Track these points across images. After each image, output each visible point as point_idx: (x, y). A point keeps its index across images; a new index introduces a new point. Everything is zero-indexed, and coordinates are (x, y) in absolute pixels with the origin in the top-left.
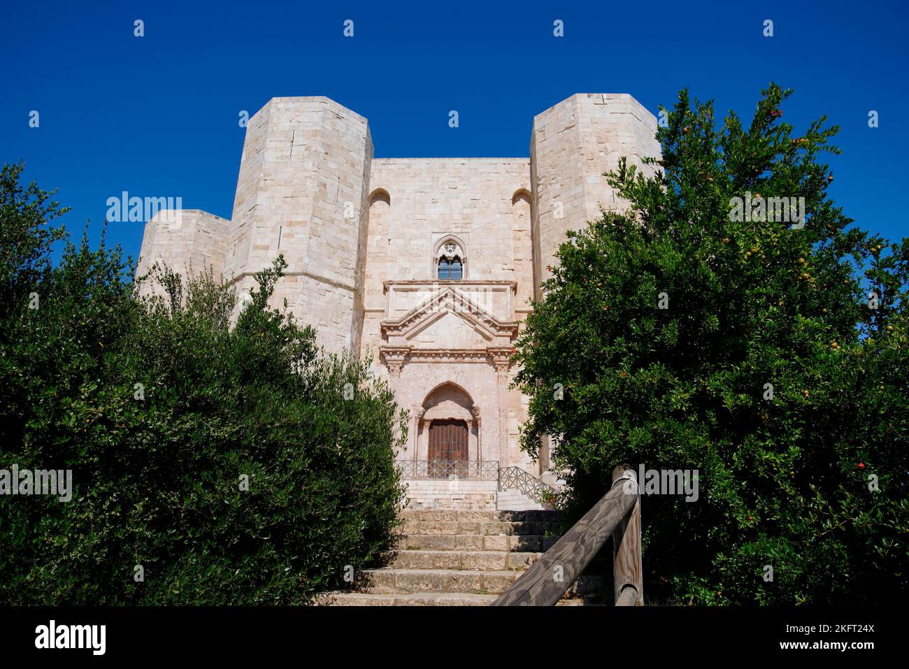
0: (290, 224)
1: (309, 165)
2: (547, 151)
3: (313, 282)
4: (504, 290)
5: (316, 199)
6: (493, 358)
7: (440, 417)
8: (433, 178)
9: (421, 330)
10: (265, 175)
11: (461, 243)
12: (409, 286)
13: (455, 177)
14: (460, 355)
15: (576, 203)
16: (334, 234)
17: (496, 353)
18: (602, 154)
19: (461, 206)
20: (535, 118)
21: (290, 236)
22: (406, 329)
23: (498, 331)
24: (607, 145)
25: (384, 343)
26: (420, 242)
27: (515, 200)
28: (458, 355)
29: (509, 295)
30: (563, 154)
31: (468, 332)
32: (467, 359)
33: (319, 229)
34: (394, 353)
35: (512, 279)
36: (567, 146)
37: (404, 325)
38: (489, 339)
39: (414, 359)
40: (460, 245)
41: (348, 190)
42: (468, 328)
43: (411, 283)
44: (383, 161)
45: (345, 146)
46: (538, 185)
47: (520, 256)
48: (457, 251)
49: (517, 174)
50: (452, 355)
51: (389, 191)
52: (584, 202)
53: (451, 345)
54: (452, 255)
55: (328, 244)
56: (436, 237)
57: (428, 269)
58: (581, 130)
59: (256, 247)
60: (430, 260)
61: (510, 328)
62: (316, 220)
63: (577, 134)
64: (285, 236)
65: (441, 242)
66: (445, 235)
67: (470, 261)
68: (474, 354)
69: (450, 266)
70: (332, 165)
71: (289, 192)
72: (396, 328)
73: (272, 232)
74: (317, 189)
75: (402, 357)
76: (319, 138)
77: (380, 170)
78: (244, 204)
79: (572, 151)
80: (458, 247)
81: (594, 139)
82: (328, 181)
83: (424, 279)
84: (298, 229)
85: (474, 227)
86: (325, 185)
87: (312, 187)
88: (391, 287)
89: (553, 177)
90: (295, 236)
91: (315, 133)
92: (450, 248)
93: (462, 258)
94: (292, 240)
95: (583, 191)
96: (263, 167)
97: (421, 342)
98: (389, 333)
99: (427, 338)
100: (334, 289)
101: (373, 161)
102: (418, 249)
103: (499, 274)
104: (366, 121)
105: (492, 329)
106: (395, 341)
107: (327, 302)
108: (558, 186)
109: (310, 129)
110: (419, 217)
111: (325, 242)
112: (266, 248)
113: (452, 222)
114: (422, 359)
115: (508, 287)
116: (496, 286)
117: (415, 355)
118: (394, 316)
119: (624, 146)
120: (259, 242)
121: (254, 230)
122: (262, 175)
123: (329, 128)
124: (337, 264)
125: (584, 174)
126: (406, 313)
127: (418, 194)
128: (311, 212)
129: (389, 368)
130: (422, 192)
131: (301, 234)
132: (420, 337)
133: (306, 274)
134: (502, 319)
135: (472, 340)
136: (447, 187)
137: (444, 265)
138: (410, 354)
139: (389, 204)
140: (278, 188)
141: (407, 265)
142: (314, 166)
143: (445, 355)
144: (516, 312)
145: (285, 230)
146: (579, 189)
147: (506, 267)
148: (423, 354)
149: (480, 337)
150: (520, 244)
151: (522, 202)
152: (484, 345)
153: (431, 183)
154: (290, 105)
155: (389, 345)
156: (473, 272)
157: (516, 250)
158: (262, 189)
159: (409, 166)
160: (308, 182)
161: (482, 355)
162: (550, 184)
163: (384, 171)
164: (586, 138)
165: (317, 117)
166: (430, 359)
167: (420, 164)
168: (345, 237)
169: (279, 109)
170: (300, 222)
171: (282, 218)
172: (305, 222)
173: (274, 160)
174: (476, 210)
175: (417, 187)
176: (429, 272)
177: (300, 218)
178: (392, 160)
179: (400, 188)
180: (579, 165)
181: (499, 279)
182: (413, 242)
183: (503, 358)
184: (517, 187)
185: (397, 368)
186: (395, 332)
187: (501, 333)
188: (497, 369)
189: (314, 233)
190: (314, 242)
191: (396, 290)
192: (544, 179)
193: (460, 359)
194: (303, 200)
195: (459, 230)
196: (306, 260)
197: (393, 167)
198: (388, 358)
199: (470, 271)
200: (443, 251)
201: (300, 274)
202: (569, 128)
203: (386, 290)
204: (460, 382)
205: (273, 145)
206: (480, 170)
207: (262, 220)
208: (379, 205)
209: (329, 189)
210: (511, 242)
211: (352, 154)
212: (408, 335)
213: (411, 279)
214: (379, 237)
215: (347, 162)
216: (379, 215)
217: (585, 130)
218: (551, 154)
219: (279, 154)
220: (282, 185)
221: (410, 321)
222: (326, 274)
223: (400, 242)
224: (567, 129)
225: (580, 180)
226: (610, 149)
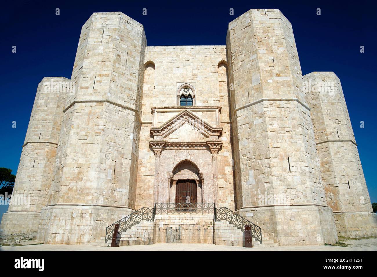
0: (100, 75)
1: (111, 45)
2: (236, 39)
3: (112, 106)
4: (215, 111)
5: (114, 62)
6: (209, 147)
7: (182, 178)
8: (177, 55)
9: (171, 133)
10: (88, 51)
11: (192, 88)
12: (165, 109)
13: (188, 55)
14: (192, 145)
15: (253, 63)
16: (124, 81)
17: (211, 144)
18: (266, 38)
19: (192, 69)
20: (229, 24)
21: (100, 81)
22: (163, 132)
23: (212, 132)
24: (269, 34)
25: (152, 139)
26: (170, 87)
27: (219, 66)
28: (191, 145)
29: (217, 114)
30: (245, 39)
31: (196, 133)
32: (196, 148)
33: (116, 78)
34: (157, 145)
35: (219, 105)
36: (247, 35)
37: (162, 130)
38: (207, 137)
39: (168, 148)
40: (191, 89)
41: (132, 59)
42: (196, 131)
43: (166, 108)
44: (151, 47)
45: (131, 37)
46: (232, 56)
47: (222, 94)
48: (190, 92)
49: (220, 53)
50: (188, 146)
51: (154, 62)
52: (258, 63)
53: (187, 140)
54: (187, 94)
55: (121, 86)
56: (179, 85)
57: (175, 101)
58: (254, 27)
60: (176, 96)
61: (218, 131)
62: (114, 73)
63: (253, 29)
64: (97, 81)
65: (182, 87)
66: (183, 83)
67: (196, 97)
68: (199, 145)
69: (187, 99)
70: (123, 46)
71: (100, 59)
72: (158, 132)
73: (91, 79)
74: (115, 58)
75: (161, 147)
76: (117, 32)
77: (150, 52)
78: (78, 67)
79: (250, 38)
80: (190, 90)
81: (262, 31)
82: (121, 54)
83: (173, 106)
84: (104, 78)
85: (198, 79)
86: (120, 56)
87: (112, 56)
88: (156, 110)
89: (240, 51)
90: (103, 82)
91: (115, 30)
92: (186, 90)
93: (192, 95)
94: (101, 84)
95: (257, 57)
96: (87, 47)
97: (171, 139)
98: (154, 134)
99: (174, 137)
100: (124, 110)
101: (147, 48)
102: (169, 91)
103: (212, 103)
104: (142, 26)
105: (209, 132)
107: (120, 117)
108: (243, 56)
109: (113, 27)
110: (170, 75)
111: (119, 85)
112: (87, 88)
113: (187, 77)
114: (172, 148)
115: (217, 110)
116: (209, 109)
117: (168, 145)
118: (157, 125)
119: (278, 34)
120: (83, 85)
121: (81, 79)
122: (86, 51)
123: (122, 27)
124: (126, 97)
125: (257, 48)
126: (163, 123)
127: (169, 63)
128: (111, 69)
129: (154, 153)
130: (171, 62)
131: (106, 80)
132: (170, 136)
133: (108, 102)
134: (214, 126)
135: (198, 137)
136: (184, 60)
137: (183, 99)
138: (165, 145)
139: (154, 69)
140: (95, 57)
141: (164, 99)
142: (114, 46)
143: (184, 145)
144: (221, 123)
145: (98, 78)
146: (255, 56)
147: (215, 99)
148: (172, 145)
149: (203, 136)
150: (222, 88)
152: (205, 140)
153: (176, 58)
154: (102, 16)
155: (154, 140)
156: (198, 103)
157: (221, 91)
158: (86, 58)
159: (165, 50)
160: (111, 54)
161: (204, 145)
162: (239, 55)
163: (152, 53)
164: (258, 31)
165: (116, 22)
166: (176, 148)
167: (170, 49)
168: (130, 83)
170: (106, 75)
171: (96, 73)
172: (108, 75)
173: (93, 43)
174: (199, 71)
175: (169, 60)
176: (175, 102)
177: (106, 72)
178: (156, 47)
179: (160, 61)
180: (254, 44)
181: (212, 106)
182: (167, 87)
183: (215, 147)
184: (220, 60)
185: (159, 152)
186: (158, 134)
187: (214, 133)
188: (211, 153)
189: (113, 80)
190: (113, 85)
191: (158, 112)
192: (235, 53)
193: (192, 148)
194: (108, 63)
195: (191, 81)
196: (108, 94)
198: (154, 147)
199: (197, 102)
200: (182, 92)
201: (104, 102)
202: (248, 26)
203: (153, 112)
204: (192, 160)
205: (93, 36)
206: (201, 52)
207: (85, 74)
208: (149, 70)
209: (122, 58)
210: (218, 87)
211: (135, 41)
212: (164, 135)
213: (165, 106)
214: (149, 85)
215: (132, 45)
216: (150, 74)
217: (257, 27)
218: (239, 40)
219: (96, 40)
220: (96, 56)
221: (165, 128)
222: (119, 102)
223: (160, 87)
224: (247, 27)
225: (255, 52)
226: (270, 36)
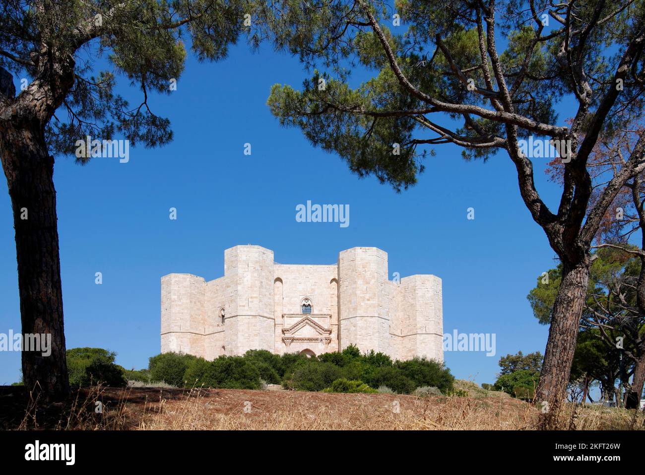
0: (252, 298)
1: (256, 275)
3: (262, 318)
5: (260, 288)
8: (299, 273)
9: (296, 332)
10: (240, 278)
11: (311, 300)
12: (291, 316)
13: (308, 273)
14: (311, 340)
15: (353, 290)
18: (364, 272)
19: (310, 285)
20: (340, 252)
21: (252, 302)
24: (366, 269)
25: (283, 336)
26: (296, 299)
27: (331, 282)
28: (310, 340)
29: (329, 319)
30: (350, 270)
31: (313, 332)
32: (314, 341)
34: (288, 339)
35: (330, 313)
36: (351, 268)
37: (291, 330)
38: (321, 334)
39: (294, 341)
41: (269, 283)
42: (313, 330)
44: (279, 265)
47: (333, 304)
48: (309, 302)
49: (333, 272)
50: (308, 340)
51: (282, 278)
52: (356, 291)
53: (308, 336)
54: (307, 304)
56: (301, 297)
57: (298, 310)
58: (357, 263)
59: (240, 306)
60: (299, 306)
61: (329, 331)
62: (260, 296)
63: (355, 264)
65: (303, 299)
66: (304, 296)
67: (314, 306)
68: (316, 340)
69: (307, 308)
70: (264, 274)
71: (249, 285)
72: (288, 330)
73: (245, 300)
75: (290, 341)
77: (278, 270)
79: (353, 271)
81: (361, 267)
82: (263, 280)
83: (297, 313)
84: (255, 299)
85: (316, 293)
86: (262, 282)
87: (258, 284)
88: (285, 316)
89: (346, 279)
91: (257, 262)
92: (307, 301)
93: (311, 305)
94: (253, 304)
96: (238, 275)
97: (297, 335)
98: (285, 332)
99: (299, 334)
100: (268, 320)
102: (294, 302)
103: (325, 311)
104: (273, 252)
105: (323, 331)
106: (287, 335)
107: (266, 324)
108: (347, 283)
109: (254, 260)
110: (294, 289)
111: (264, 303)
112: (244, 306)
113: (307, 291)
114: (297, 341)
115: (328, 316)
116: (323, 316)
118: (287, 327)
119: (372, 269)
121: (238, 299)
123: (261, 258)
124: (268, 311)
125: (357, 280)
126: (291, 325)
127: (293, 280)
128: (259, 293)
129: (286, 344)
130: (295, 279)
131: (256, 301)
134: (326, 328)
135: (315, 335)
136: (305, 277)
137: (304, 308)
138: (293, 340)
139: (282, 284)
140: (245, 283)
141: (291, 308)
143: (306, 340)
144: (332, 325)
145: (250, 300)
146: (355, 286)
147: (327, 309)
148: (297, 339)
149: (318, 334)
150: (333, 299)
151: (334, 283)
152: (319, 336)
153: (298, 276)
154: (245, 249)
155: (285, 336)
156: (315, 311)
157: (332, 302)
158: (239, 284)
159: (289, 268)
160: (256, 281)
161: (319, 340)
162: (344, 282)
163: (280, 270)
164: (358, 266)
165: (256, 255)
166: (300, 341)
167: (294, 267)
168: (270, 301)
169: (241, 251)
171: (248, 295)
172: (257, 297)
173: (242, 273)
174: (316, 287)
175: (293, 277)
177: (255, 295)
178: (283, 265)
179: (287, 277)
180: (355, 276)
181: (325, 313)
182: (293, 299)
183: (326, 340)
184: (332, 278)
185: (289, 343)
186: (288, 332)
187: (326, 332)
188: (324, 344)
189: (260, 301)
190: (260, 304)
191: (287, 317)
194: (255, 289)
195: (309, 295)
196: (259, 311)
197: (283, 268)
198: (285, 341)
199: (315, 310)
200: (304, 302)
201: (257, 316)
203: (283, 317)
204: (311, 349)
205: (240, 266)
206: (318, 270)
207: (241, 296)
208: (278, 283)
210: (330, 299)
211: (270, 268)
212: (292, 333)
213: (292, 313)
214: (278, 296)
215: (268, 272)
216: (279, 288)
219: (244, 270)
221: (293, 328)
222: (265, 315)
223: (287, 299)
224: (352, 261)
225: (355, 283)
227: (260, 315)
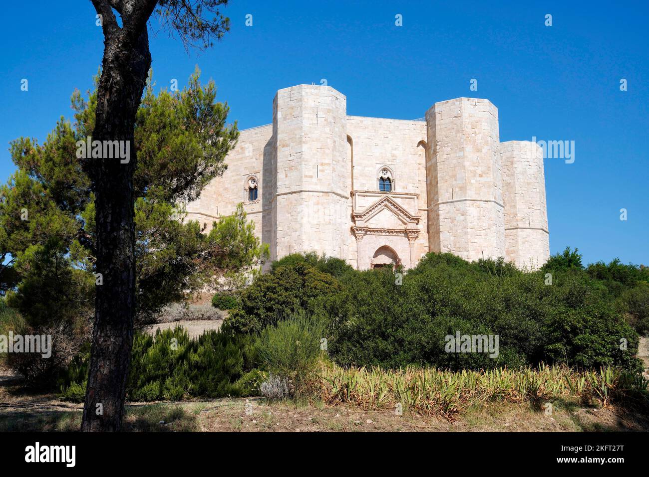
0: (322, 164)
1: (327, 130)
2: (443, 126)
3: (335, 196)
4: (413, 198)
5: (333, 151)
6: (408, 234)
7: (379, 263)
8: (375, 130)
9: (371, 218)
10: (305, 134)
11: (391, 170)
12: (365, 194)
13: (387, 130)
15: (459, 160)
16: (340, 169)
17: (410, 232)
18: (473, 135)
19: (391, 148)
20: (437, 104)
21: (322, 171)
22: (365, 217)
23: (411, 220)
24: (476, 130)
25: (353, 224)
26: (370, 169)
27: (418, 146)
28: (390, 232)
29: (415, 201)
30: (453, 131)
31: (394, 219)
32: (395, 234)
33: (335, 167)
34: (360, 230)
35: (417, 192)
36: (455, 127)
37: (364, 215)
38: (405, 224)
39: (368, 233)
40: (390, 172)
42: (394, 218)
43: (366, 192)
45: (340, 116)
46: (437, 145)
47: (420, 179)
48: (388, 175)
49: (420, 132)
50: (388, 232)
51: (353, 137)
52: (464, 161)
53: (386, 226)
54: (386, 177)
55: (338, 175)
56: (378, 166)
57: (375, 186)
58: (463, 120)
59: (306, 176)
60: (376, 179)
61: (416, 219)
62: (334, 162)
63: (462, 122)
64: (320, 171)
65: (380, 169)
66: (382, 165)
67: (396, 181)
68: (398, 232)
69: (386, 184)
70: (336, 129)
71: (319, 145)
72: (360, 217)
73: (313, 168)
74: (332, 144)
75: (363, 232)
76: (331, 113)
78: (290, 148)
79: (458, 131)
80: (388, 172)
81: (470, 126)
82: (336, 139)
83: (373, 190)
84: (326, 167)
85: (398, 161)
86: (335, 142)
87: (330, 142)
88: (356, 194)
89: (446, 143)
90: (325, 171)
91: (329, 111)
92: (385, 172)
93: (391, 179)
94: (324, 173)
95: (464, 155)
96: (303, 129)
97: (372, 224)
98: (356, 219)
99: (375, 222)
100: (341, 199)
102: (369, 173)
103: (411, 189)
104: (345, 97)
105: (408, 219)
107: (340, 206)
108: (449, 149)
109: (325, 108)
110: (369, 154)
112: (311, 177)
113: (386, 158)
114: (372, 233)
115: (415, 197)
116: (409, 196)
117: (369, 231)
118: (358, 210)
119: (485, 131)
120: (307, 174)
121: (303, 166)
122: (303, 134)
123: (334, 106)
124: (341, 185)
125: (465, 146)
126: (365, 208)
127: (367, 140)
128: (332, 158)
129: (356, 237)
130: (369, 139)
131: (328, 170)
132: (371, 221)
133: (333, 193)
134: (413, 214)
135: (397, 224)
136: (383, 136)
137: (382, 182)
138: (367, 231)
139: (351, 144)
140: (313, 142)
141: (364, 182)
142: (330, 131)
143: (384, 231)
144: (419, 210)
145: (320, 168)
146: (461, 154)
147: (414, 186)
148: (373, 230)
149: (401, 223)
150: (420, 172)
151: (421, 148)
152: (403, 227)
153: (374, 134)
155: (356, 225)
156: (398, 188)
157: (418, 175)
158: (304, 142)
159: (362, 122)
160: (329, 140)
161: (402, 232)
162: (444, 146)
163: (348, 124)
164: (466, 125)
165: (328, 100)
166: (376, 233)
167: (368, 121)
169: (307, 93)
170: (327, 164)
171: (317, 161)
172: (329, 164)
173: (309, 126)
174: (398, 152)
175: (366, 136)
177: (327, 161)
178: (352, 117)
179: (358, 135)
180: (462, 140)
181: (411, 192)
182: (367, 169)
183: (413, 234)
184: (420, 139)
185: (361, 237)
186: (360, 219)
187: (412, 221)
188: (409, 240)
189: (334, 170)
190: (334, 174)
191: (358, 195)
192: (440, 142)
193: (391, 234)
194: (327, 151)
195: (390, 163)
196: (331, 185)
197: (353, 121)
198: (355, 232)
199: (397, 187)
200: (381, 175)
201: (330, 192)
202: (457, 117)
203: (352, 195)
204: (392, 246)
205: (307, 116)
206: (400, 127)
207: (306, 160)
210: (416, 171)
211: (342, 120)
212: (365, 220)
213: (367, 190)
215: (341, 126)
217: (466, 120)
218: (445, 129)
219: (311, 122)
220: (315, 141)
221: (367, 213)
222: (339, 191)
223: (359, 168)
224: (455, 117)
225: (462, 149)
226: (477, 132)
227: (335, 192)
